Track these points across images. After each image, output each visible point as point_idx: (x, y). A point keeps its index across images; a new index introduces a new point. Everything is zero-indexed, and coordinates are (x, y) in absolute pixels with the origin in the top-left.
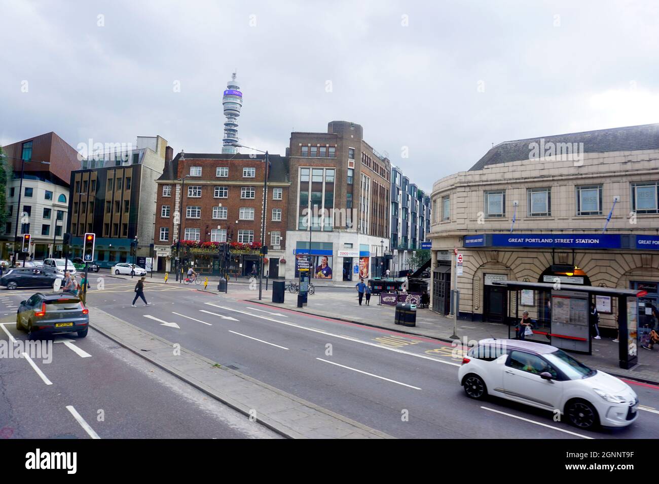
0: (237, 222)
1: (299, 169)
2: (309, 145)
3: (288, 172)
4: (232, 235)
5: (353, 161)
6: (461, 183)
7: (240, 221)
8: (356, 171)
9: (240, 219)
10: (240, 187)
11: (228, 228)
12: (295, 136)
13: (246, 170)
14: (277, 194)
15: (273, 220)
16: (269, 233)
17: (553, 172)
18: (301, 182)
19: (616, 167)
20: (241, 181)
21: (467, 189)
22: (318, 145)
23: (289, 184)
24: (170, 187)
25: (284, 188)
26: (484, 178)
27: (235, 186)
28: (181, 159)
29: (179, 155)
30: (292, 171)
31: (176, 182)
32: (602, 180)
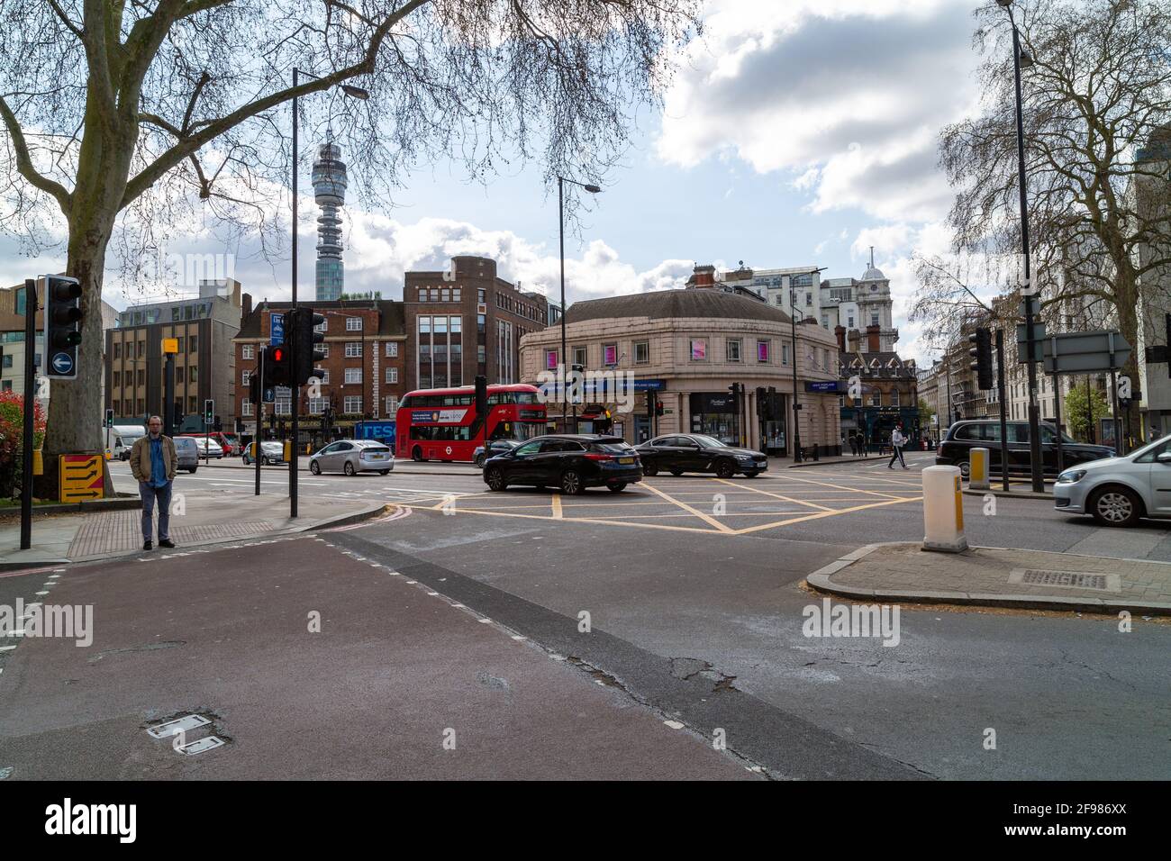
0: (342, 387)
1: (417, 318)
2: (428, 287)
3: (404, 322)
4: (336, 403)
5: (484, 305)
6: (528, 342)
7: (345, 386)
8: (488, 316)
9: (346, 383)
10: (344, 343)
11: (332, 394)
12: (410, 277)
13: (350, 322)
14: (392, 350)
15: (387, 382)
16: (383, 399)
17: (588, 334)
18: (420, 334)
19: (624, 330)
20: (344, 335)
21: (532, 348)
22: (440, 287)
23: (405, 337)
24: (252, 346)
25: (399, 342)
26: (544, 338)
27: (337, 343)
28: (264, 311)
29: (261, 305)
30: (408, 321)
31: (259, 339)
32: (617, 339)
